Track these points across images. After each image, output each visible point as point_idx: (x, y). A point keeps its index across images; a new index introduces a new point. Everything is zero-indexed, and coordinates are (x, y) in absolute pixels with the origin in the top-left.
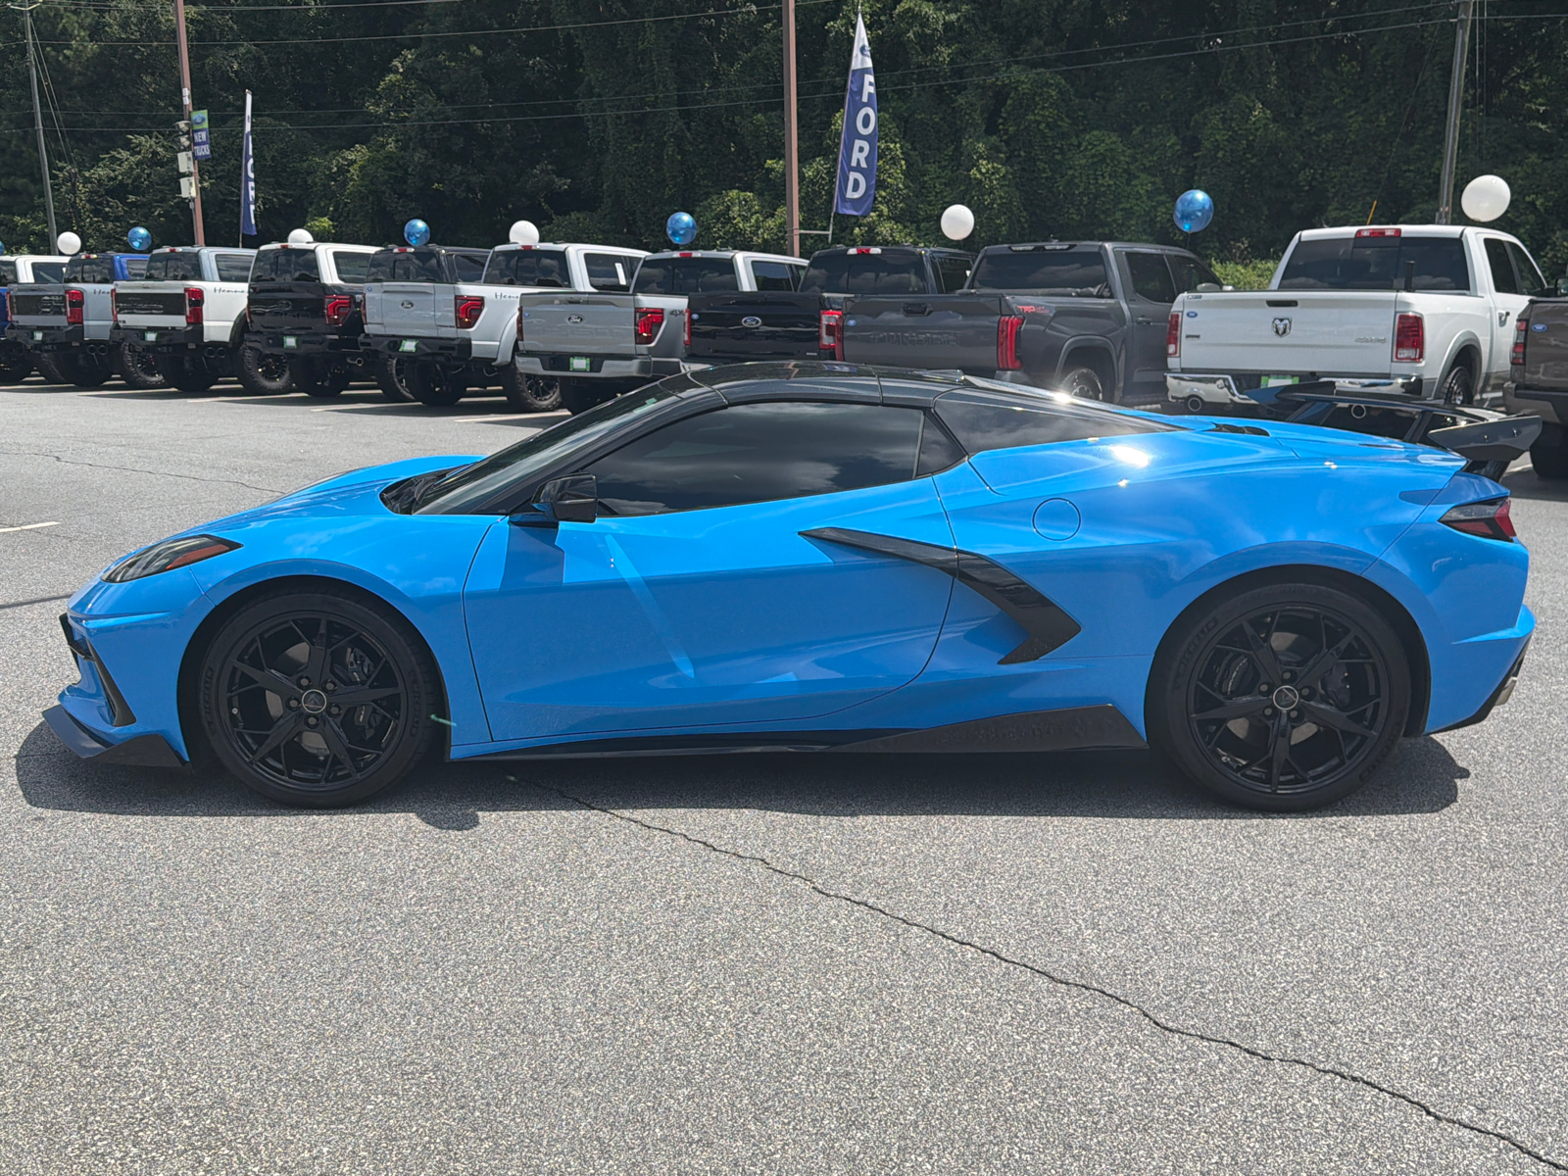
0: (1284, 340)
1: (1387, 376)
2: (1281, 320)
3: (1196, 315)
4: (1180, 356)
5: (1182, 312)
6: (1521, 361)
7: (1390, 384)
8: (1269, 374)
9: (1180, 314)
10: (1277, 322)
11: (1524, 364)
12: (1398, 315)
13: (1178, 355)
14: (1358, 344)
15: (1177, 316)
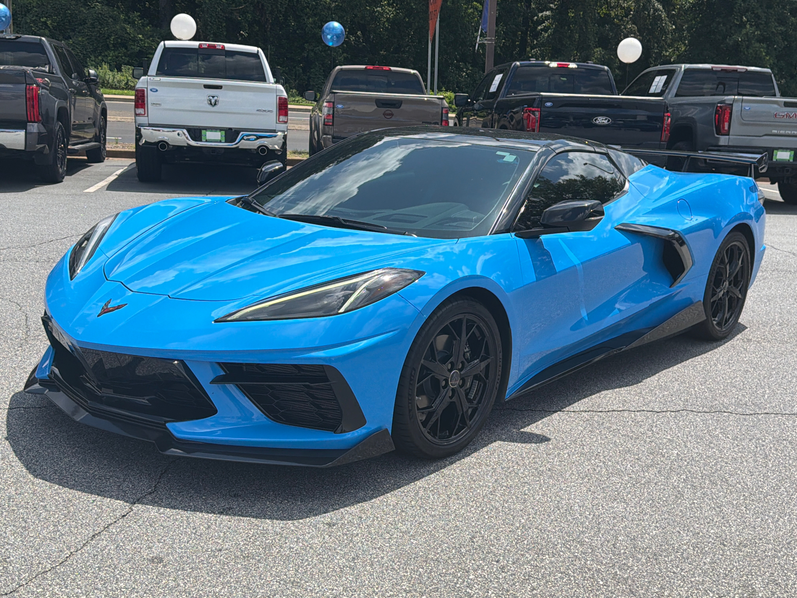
0: (215, 108)
1: (274, 131)
2: (213, 97)
3: (157, 91)
4: (148, 116)
5: (147, 88)
6: (331, 124)
7: (275, 136)
8: (207, 129)
9: (145, 89)
10: (211, 98)
11: (333, 125)
12: (278, 97)
13: (146, 115)
14: (258, 112)
15: (143, 91)
